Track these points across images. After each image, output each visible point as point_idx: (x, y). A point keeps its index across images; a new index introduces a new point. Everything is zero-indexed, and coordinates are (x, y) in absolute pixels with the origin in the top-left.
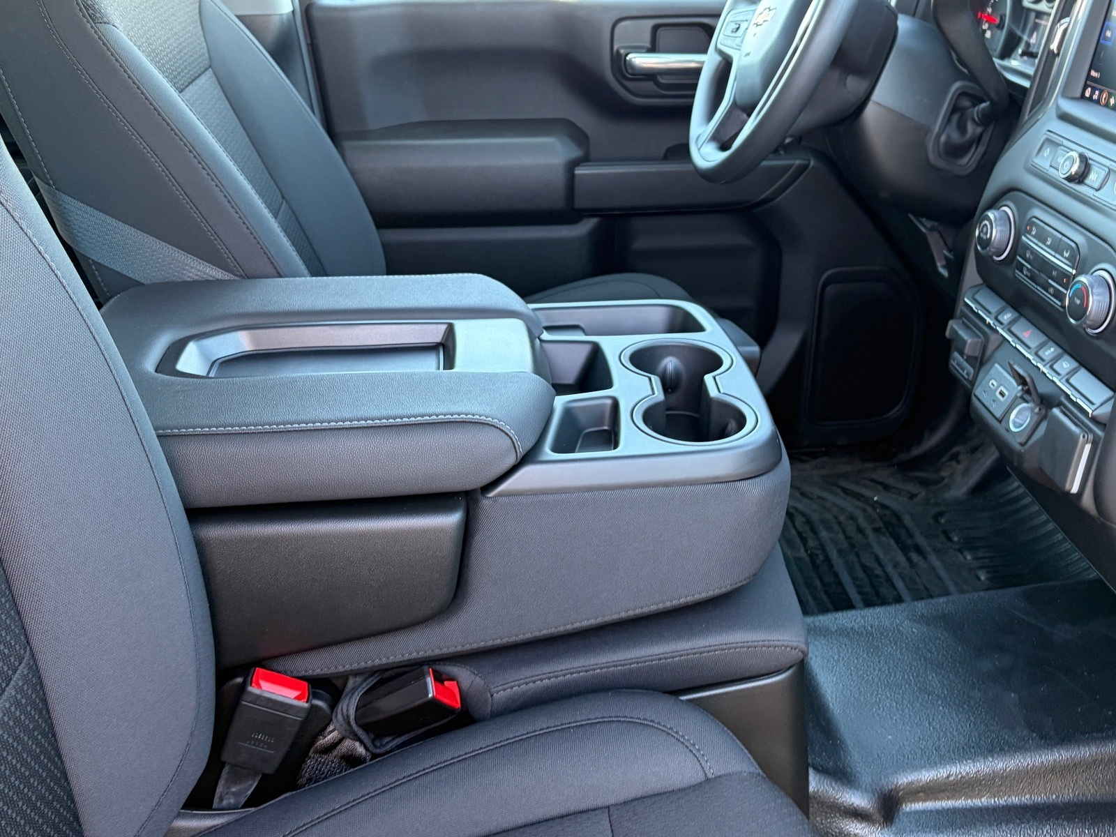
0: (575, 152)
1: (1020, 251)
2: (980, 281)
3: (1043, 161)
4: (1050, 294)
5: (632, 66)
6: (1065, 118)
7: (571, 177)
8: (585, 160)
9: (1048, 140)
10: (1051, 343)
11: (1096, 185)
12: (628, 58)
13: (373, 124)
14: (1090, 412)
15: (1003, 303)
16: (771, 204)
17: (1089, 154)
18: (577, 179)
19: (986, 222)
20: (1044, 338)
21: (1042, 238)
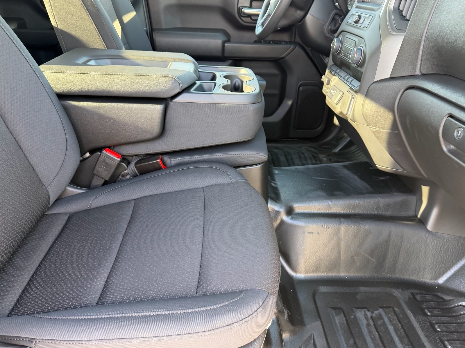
0: (225, 39)
1: (342, 49)
2: (333, 63)
3: (350, 21)
4: (348, 58)
5: (244, 13)
6: (357, 7)
7: (223, 46)
8: (229, 41)
9: (352, 14)
10: (348, 75)
11: (361, 23)
12: (242, 10)
13: (164, 27)
14: (354, 89)
15: (338, 68)
16: (285, 59)
17: (361, 15)
18: (225, 46)
19: (334, 42)
20: (347, 74)
21: (346, 43)
